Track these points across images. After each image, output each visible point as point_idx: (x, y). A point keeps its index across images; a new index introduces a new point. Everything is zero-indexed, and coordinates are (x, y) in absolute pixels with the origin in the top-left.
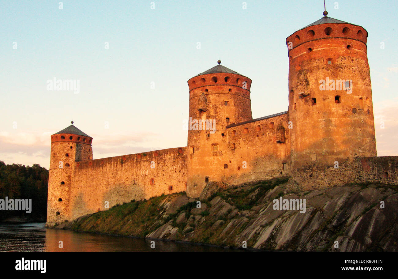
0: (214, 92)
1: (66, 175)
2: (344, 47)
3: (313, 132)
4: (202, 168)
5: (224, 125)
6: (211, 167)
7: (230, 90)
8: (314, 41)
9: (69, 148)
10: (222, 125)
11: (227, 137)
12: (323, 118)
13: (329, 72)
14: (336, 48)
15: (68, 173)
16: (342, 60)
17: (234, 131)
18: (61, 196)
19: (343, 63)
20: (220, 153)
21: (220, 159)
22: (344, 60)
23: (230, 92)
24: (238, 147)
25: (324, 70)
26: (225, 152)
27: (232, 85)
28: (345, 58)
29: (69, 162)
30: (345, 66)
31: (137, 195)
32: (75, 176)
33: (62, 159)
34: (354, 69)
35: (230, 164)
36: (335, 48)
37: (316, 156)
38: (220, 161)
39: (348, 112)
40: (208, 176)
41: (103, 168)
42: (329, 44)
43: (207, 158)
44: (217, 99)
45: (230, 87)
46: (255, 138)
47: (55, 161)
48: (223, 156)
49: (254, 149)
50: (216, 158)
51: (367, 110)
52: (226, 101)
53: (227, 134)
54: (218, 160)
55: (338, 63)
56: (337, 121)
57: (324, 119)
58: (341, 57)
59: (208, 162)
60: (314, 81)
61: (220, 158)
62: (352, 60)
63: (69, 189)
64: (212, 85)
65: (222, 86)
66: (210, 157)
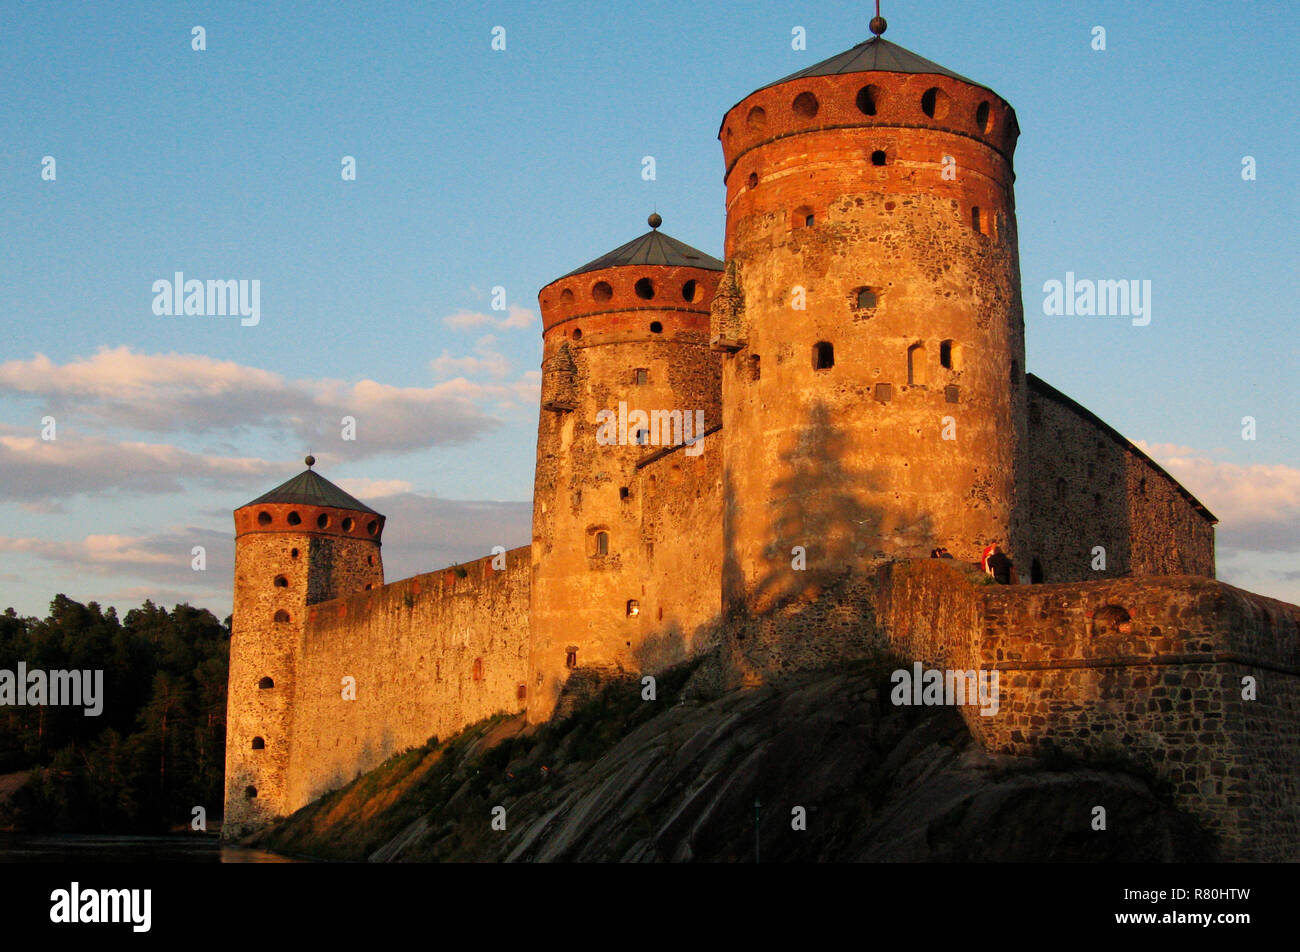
0: (601, 339)
1: (279, 654)
2: (859, 160)
3: (750, 478)
4: (559, 615)
5: (628, 457)
6: (583, 613)
7: (656, 327)
8: (764, 148)
9: (287, 554)
10: (623, 458)
11: (639, 500)
12: (776, 427)
13: (799, 256)
14: (830, 165)
15: (286, 647)
16: (845, 210)
17: (653, 478)
18: (261, 730)
19: (849, 218)
20: (614, 559)
21: (614, 582)
22: (854, 208)
23: (655, 335)
24: (660, 539)
25: (786, 251)
26: (632, 555)
27: (664, 309)
28: (860, 202)
29: (286, 608)
30: (858, 230)
31: (443, 720)
32: (305, 655)
33: (263, 595)
34: (894, 236)
35: (644, 598)
36: (826, 165)
37: (754, 563)
38: (614, 591)
39: (857, 399)
40: (575, 644)
41: (369, 626)
42: (804, 156)
43: (571, 581)
44: (610, 362)
45: (654, 317)
46: (692, 501)
47: (242, 606)
48: (623, 572)
49: (691, 541)
50: (599, 580)
51: (942, 389)
52: (639, 370)
53: (640, 490)
54: (607, 583)
55: (831, 223)
56: (816, 437)
57: (777, 432)
58: (845, 198)
59: (575, 593)
60: (757, 293)
61: (611, 579)
62: (890, 206)
63: (290, 705)
64: (595, 314)
65: (629, 315)
66: (581, 575)
